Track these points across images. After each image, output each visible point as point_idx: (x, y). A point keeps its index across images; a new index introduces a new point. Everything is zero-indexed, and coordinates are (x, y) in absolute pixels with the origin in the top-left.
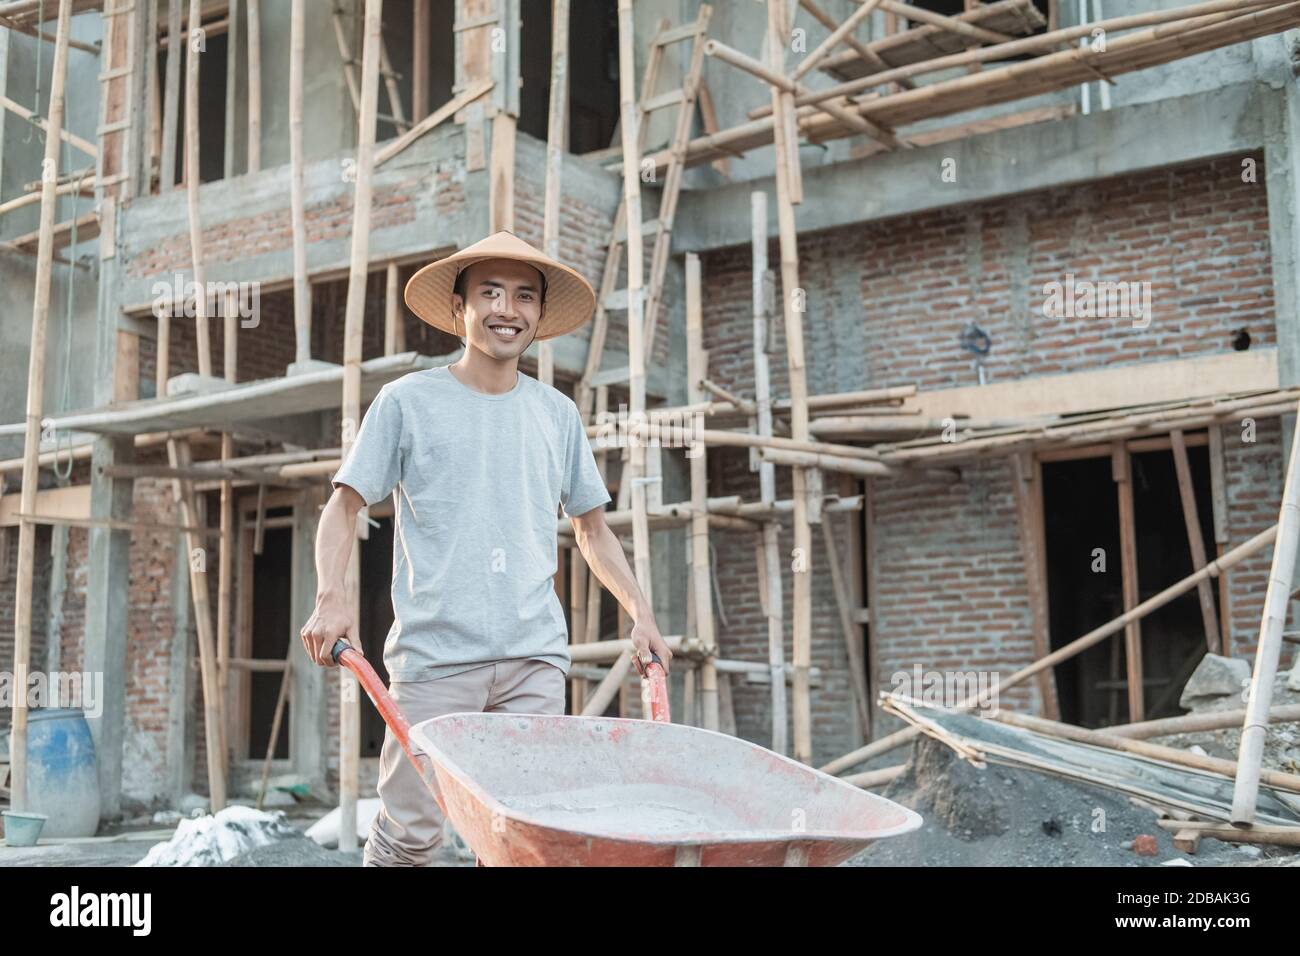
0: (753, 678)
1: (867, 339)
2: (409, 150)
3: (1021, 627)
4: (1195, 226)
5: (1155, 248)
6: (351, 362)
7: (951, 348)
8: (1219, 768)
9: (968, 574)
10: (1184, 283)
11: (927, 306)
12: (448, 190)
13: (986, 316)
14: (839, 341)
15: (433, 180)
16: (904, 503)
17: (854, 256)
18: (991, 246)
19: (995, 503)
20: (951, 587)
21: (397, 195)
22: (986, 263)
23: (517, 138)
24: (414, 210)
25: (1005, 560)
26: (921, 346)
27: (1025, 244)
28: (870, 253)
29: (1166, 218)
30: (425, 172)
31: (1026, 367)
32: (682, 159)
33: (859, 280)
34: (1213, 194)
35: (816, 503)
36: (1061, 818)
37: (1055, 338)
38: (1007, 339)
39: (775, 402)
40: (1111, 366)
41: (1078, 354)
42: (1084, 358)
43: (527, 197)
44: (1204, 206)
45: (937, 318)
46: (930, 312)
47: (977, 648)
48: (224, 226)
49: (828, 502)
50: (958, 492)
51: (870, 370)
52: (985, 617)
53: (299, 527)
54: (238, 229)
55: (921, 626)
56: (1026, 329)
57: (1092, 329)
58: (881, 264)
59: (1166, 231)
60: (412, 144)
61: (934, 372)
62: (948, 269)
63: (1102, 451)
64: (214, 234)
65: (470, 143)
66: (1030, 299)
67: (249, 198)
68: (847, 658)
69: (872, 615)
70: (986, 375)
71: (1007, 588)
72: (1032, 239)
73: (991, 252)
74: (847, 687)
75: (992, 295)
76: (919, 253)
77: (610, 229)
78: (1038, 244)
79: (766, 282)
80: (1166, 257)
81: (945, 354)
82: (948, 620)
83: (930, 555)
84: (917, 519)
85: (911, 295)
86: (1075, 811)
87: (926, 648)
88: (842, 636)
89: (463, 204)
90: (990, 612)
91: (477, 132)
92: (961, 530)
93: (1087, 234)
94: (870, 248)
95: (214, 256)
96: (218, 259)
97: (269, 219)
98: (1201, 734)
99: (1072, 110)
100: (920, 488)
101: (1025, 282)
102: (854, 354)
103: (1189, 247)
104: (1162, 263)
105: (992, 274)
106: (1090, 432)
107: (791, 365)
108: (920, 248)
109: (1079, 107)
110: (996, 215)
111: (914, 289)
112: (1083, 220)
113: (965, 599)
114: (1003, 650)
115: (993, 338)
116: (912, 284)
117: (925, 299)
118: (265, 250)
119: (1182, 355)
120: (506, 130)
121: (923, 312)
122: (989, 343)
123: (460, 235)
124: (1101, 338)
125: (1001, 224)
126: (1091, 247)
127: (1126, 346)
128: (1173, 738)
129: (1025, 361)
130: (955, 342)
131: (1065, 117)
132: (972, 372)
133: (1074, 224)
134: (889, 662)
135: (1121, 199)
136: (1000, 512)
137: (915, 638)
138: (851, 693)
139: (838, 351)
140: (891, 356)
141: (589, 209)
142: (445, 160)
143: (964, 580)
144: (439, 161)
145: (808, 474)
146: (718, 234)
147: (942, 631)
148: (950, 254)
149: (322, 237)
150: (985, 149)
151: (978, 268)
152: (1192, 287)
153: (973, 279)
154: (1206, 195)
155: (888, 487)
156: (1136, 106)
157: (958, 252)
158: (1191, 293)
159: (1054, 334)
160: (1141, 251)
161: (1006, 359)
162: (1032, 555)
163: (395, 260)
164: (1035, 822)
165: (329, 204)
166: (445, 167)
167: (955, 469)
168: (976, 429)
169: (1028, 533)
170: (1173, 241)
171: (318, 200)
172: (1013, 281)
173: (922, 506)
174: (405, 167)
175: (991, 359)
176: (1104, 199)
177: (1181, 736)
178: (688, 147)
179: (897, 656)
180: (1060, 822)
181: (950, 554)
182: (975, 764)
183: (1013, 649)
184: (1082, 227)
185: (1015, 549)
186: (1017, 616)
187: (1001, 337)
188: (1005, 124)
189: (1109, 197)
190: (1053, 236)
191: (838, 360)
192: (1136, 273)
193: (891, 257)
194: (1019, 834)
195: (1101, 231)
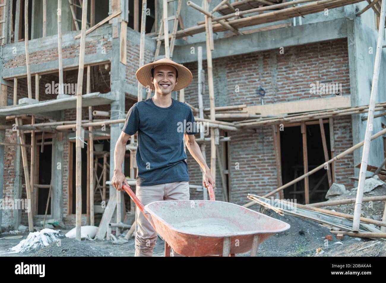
0: (198, 190)
1: (228, 91)
2: (94, 31)
3: (273, 175)
4: (326, 60)
5: (314, 66)
6: (79, 95)
7: (253, 94)
8: (342, 216)
9: (258, 160)
10: (322, 76)
11: (246, 81)
12: (106, 44)
13: (264, 85)
14: (220, 91)
15: (102, 40)
16: (239, 139)
17: (225, 66)
18: (265, 65)
19: (266, 139)
20: (252, 164)
21: (90, 45)
22: (264, 69)
23: (128, 29)
24: (96, 49)
25: (269, 156)
26: (244, 93)
27: (276, 64)
28: (229, 65)
29: (317, 57)
30: (99, 38)
31: (276, 100)
32: (175, 36)
33: (226, 73)
34: (331, 50)
35: (217, 139)
36: (304, 230)
37: (285, 91)
38: (270, 91)
39: (204, 109)
40: (301, 100)
41: (291, 96)
42: (293, 97)
43: (130, 46)
44: (328, 54)
45: (249, 85)
46: (247, 83)
47: (260, 181)
48: (35, 53)
49: (220, 138)
50: (255, 136)
51: (229, 100)
52: (263, 173)
53: (54, 145)
54: (40, 54)
55: (244, 175)
56: (276, 89)
57: (295, 89)
58: (233, 69)
59: (317, 61)
60: (95, 29)
61: (248, 101)
62: (253, 71)
63: (298, 124)
64: (32, 55)
65: (113, 30)
66: (277, 80)
67: (43, 44)
68: (222, 184)
69: (229, 172)
70: (264, 102)
71: (270, 164)
72: (278, 62)
73: (265, 66)
74: (222, 193)
75: (266, 79)
76: (244, 66)
77: (154, 57)
78: (279, 64)
79: (202, 73)
80: (317, 68)
81: (252, 96)
82: (252, 173)
83: (246, 154)
84: (243, 144)
85: (242, 78)
86: (308, 228)
87: (245, 181)
88: (221, 178)
89: (111, 48)
90: (265, 171)
91: (116, 27)
92: (256, 147)
93: (294, 61)
94: (229, 64)
95: (32, 62)
96: (33, 63)
97: (50, 51)
98: (334, 206)
99: (291, 25)
100: (244, 135)
101: (276, 75)
102: (224, 95)
103: (324, 66)
104: (316, 70)
105: (266, 72)
106: (297, 119)
107: (210, 98)
108: (245, 64)
109: (293, 24)
110: (267, 55)
111: (243, 76)
112: (292, 57)
113: (257, 167)
114: (268, 182)
115: (266, 91)
116: (242, 75)
117: (246, 79)
118: (48, 61)
119: (321, 97)
120: (124, 26)
121: (245, 83)
122: (265, 93)
123: (110, 57)
124: (298, 92)
125: (268, 58)
126: (295, 65)
127: (305, 94)
128: (326, 207)
129: (275, 98)
130: (255, 92)
131: (289, 27)
132: (260, 101)
133: (290, 58)
134: (234, 186)
135: (304, 51)
136: (268, 142)
137: (242, 179)
138: (223, 195)
139: (220, 94)
140: (236, 96)
141: (147, 50)
142: (106, 35)
143: (257, 162)
144: (104, 35)
145: (215, 130)
146: (184, 59)
147: (250, 177)
148: (253, 66)
149: (66, 57)
150: (265, 36)
151: (262, 70)
152: (325, 77)
153: (260, 74)
154: (329, 50)
155: (235, 134)
156: (310, 24)
157: (256, 66)
158: (324, 79)
159: (284, 90)
160: (310, 67)
161: (270, 97)
162: (278, 154)
163: (90, 64)
164: (296, 231)
165: (69, 47)
166: (105, 37)
167: (254, 129)
168: (263, 118)
169: (277, 148)
170: (319, 64)
171: (65, 46)
172: (272, 74)
173: (245, 140)
174: (93, 36)
175: (265, 97)
176: (299, 51)
177: (328, 207)
178: (177, 33)
179: (237, 184)
180: (304, 231)
181: (253, 154)
182: (281, 215)
183: (271, 182)
184: (293, 59)
185: (272, 153)
186: (272, 172)
187: (268, 91)
188: (270, 29)
189: (300, 50)
190: (284, 61)
191: (220, 97)
192: (308, 73)
193: (236, 67)
194: (292, 235)
195: (298, 61)
